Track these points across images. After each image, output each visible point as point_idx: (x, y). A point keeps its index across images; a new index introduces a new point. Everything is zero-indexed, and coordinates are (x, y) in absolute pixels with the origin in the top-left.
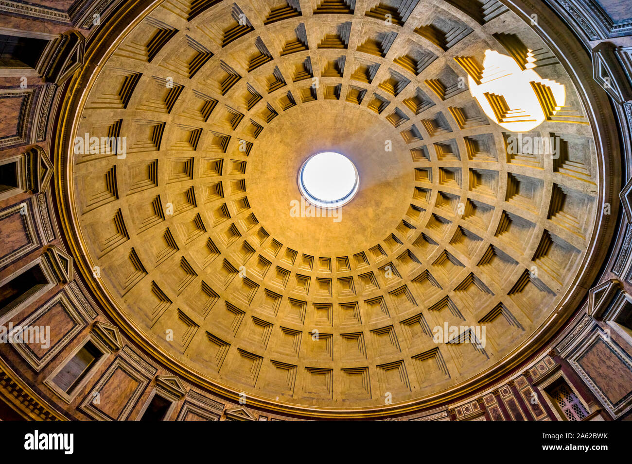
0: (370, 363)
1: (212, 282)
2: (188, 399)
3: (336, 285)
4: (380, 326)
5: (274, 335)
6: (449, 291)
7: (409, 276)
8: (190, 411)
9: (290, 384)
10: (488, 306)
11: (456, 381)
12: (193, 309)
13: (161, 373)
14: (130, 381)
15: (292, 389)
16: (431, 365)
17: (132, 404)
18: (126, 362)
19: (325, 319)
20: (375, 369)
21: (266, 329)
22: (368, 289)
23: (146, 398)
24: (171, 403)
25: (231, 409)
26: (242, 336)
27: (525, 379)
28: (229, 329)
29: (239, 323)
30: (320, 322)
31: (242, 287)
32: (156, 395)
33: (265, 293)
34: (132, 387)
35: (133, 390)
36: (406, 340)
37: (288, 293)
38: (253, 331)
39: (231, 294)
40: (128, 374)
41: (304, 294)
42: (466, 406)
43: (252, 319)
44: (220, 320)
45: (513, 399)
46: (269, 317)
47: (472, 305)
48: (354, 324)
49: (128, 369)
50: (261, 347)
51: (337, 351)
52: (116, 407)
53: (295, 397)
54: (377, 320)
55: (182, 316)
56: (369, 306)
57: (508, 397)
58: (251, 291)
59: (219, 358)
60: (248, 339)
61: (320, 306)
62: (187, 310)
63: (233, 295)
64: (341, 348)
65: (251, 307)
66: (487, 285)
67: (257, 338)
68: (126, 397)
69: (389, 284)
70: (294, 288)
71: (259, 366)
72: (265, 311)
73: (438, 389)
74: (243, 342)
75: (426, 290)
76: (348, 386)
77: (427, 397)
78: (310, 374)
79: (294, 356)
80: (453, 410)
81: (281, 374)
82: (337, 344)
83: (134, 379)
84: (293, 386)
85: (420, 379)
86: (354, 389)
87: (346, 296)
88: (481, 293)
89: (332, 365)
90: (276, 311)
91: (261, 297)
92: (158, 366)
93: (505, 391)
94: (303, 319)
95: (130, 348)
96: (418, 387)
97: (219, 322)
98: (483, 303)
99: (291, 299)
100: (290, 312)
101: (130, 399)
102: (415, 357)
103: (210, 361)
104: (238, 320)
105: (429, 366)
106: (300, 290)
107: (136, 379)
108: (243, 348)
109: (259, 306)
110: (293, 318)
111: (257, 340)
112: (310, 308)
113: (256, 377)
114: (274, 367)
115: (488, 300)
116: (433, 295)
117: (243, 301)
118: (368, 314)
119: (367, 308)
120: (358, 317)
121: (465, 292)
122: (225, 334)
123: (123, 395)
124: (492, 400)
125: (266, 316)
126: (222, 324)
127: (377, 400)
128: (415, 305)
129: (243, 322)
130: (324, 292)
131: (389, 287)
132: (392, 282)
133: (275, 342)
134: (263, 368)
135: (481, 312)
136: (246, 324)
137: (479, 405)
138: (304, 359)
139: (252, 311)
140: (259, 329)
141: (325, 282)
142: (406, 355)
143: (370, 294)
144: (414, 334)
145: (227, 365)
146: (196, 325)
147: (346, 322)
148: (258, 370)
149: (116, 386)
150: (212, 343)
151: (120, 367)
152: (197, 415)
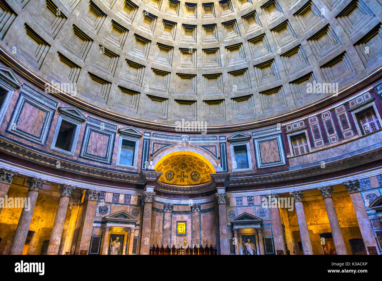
0: (226, 97)
1: (83, 25)
2: (89, 123)
3: (200, 31)
4: (236, 69)
5: (147, 75)
6: (302, 41)
7: (269, 26)
8: (92, 131)
9: (164, 112)
10: (332, 54)
11: (291, 109)
12: (72, 52)
13: (61, 105)
14: (39, 112)
15: (166, 115)
16: (273, 98)
17: (47, 127)
18: (30, 97)
19: (189, 62)
20: (230, 100)
21: (139, 71)
22: (230, 36)
23: (55, 122)
24: (76, 126)
25: (123, 129)
26: (120, 76)
27: (344, 107)
28: (107, 70)
29: (115, 65)
30: (185, 65)
31: (112, 32)
32: (63, 121)
33: (134, 37)
34: (42, 116)
35: (43, 118)
36: (257, 80)
37: (156, 39)
38: (128, 72)
39: (104, 38)
40: (35, 106)
41: (170, 39)
42: (295, 124)
43: (126, 62)
44: (98, 62)
45: (330, 119)
46: (141, 60)
47: (319, 53)
48: (215, 67)
49: (33, 102)
50: (137, 85)
51: (200, 88)
52: (35, 129)
53: (169, 120)
54: (235, 64)
55: (63, 58)
56: (229, 52)
57: (327, 118)
58: (122, 36)
59: (105, 93)
60: (125, 78)
61: (184, 51)
62: (65, 53)
63: (106, 39)
64: (204, 85)
65: (123, 51)
66: (338, 36)
67: (133, 77)
68: (40, 123)
69: (250, 32)
70: (162, 33)
71: (138, 99)
72: (138, 55)
73: (276, 114)
74: (121, 81)
75: (281, 39)
76: (208, 112)
77: (268, 119)
78: (179, 104)
79: (165, 91)
80: (285, 126)
81: (156, 104)
82: (200, 82)
83: (42, 110)
84: (166, 112)
85: (263, 107)
86: (213, 114)
87: (209, 42)
88: (331, 42)
89: (196, 98)
90: (147, 54)
91: (131, 42)
92: (57, 100)
93: (326, 115)
94: (170, 62)
95: (28, 86)
96: (261, 113)
97: (97, 64)
98: (329, 52)
99: (158, 44)
100: (159, 56)
101: (44, 124)
102: (263, 93)
103: (97, 96)
104: (113, 62)
105: (272, 99)
106: (167, 35)
107: (43, 110)
108: (122, 85)
109: (131, 50)
110: (162, 61)
111: (133, 79)
112: (177, 52)
113: (137, 107)
114: (149, 100)
115: (334, 49)
116: (287, 43)
117: (116, 45)
118: (227, 59)
119: (226, 53)
120: (218, 61)
121: (316, 41)
122: (106, 74)
123: (38, 122)
124: (315, 120)
125: (138, 59)
126: (101, 66)
127: (230, 121)
128: (270, 52)
129: (119, 64)
130: (189, 38)
131: (249, 35)
132: (253, 31)
133: (148, 80)
134: (142, 100)
135: (325, 59)
136: (121, 66)
137: (305, 123)
138: (173, 94)
139: (125, 54)
140: (133, 70)
141: (189, 28)
142: (255, 91)
143: (230, 42)
144: (264, 76)
145: (112, 99)
146: (78, 67)
147: (208, 65)
148: (137, 102)
149: (29, 114)
150: (96, 82)
151: (26, 101)
152: (98, 132)
